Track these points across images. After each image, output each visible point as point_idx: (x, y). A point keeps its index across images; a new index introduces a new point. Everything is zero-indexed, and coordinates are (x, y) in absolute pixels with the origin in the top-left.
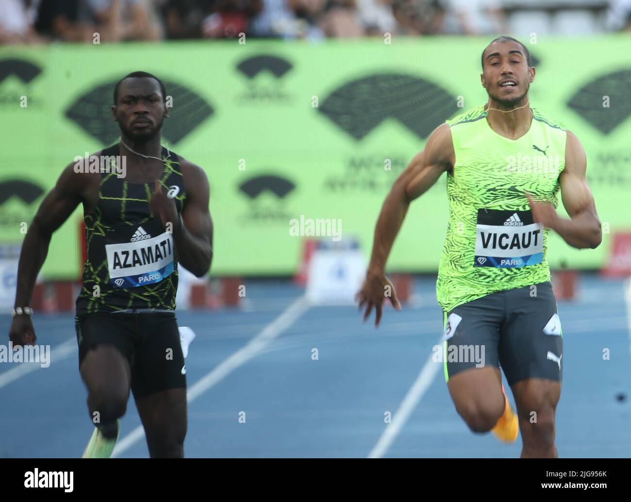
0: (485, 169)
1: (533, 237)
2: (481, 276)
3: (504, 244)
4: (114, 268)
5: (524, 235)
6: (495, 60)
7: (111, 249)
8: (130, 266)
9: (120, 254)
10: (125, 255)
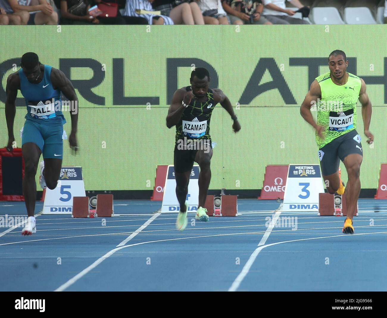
0: (333, 98)
1: (349, 119)
2: (330, 133)
3: (339, 123)
4: (184, 129)
5: (346, 119)
6: (333, 64)
7: (184, 122)
8: (190, 129)
9: (187, 125)
10: (189, 126)
